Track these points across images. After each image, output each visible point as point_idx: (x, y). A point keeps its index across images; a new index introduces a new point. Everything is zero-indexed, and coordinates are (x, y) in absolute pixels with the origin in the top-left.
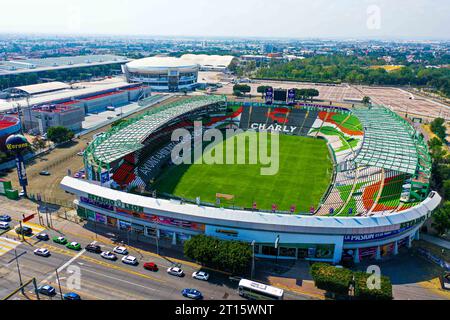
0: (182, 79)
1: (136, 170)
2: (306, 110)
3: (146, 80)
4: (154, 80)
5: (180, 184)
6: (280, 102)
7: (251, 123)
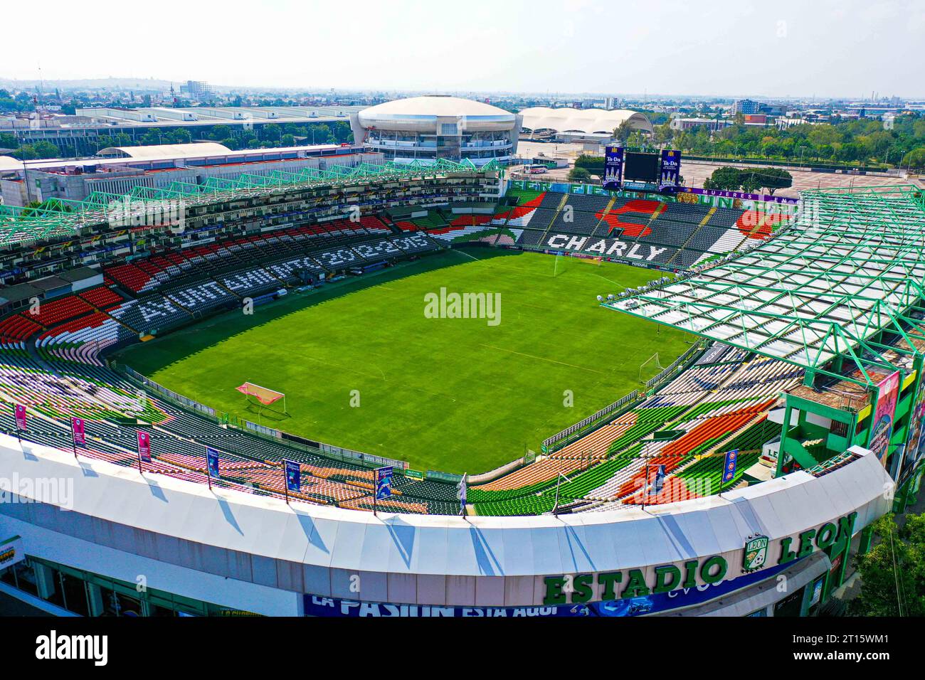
0: (474, 145)
1: (126, 306)
2: (709, 206)
3: (391, 144)
4: (408, 145)
5: (210, 350)
6: (640, 184)
7: (552, 233)
